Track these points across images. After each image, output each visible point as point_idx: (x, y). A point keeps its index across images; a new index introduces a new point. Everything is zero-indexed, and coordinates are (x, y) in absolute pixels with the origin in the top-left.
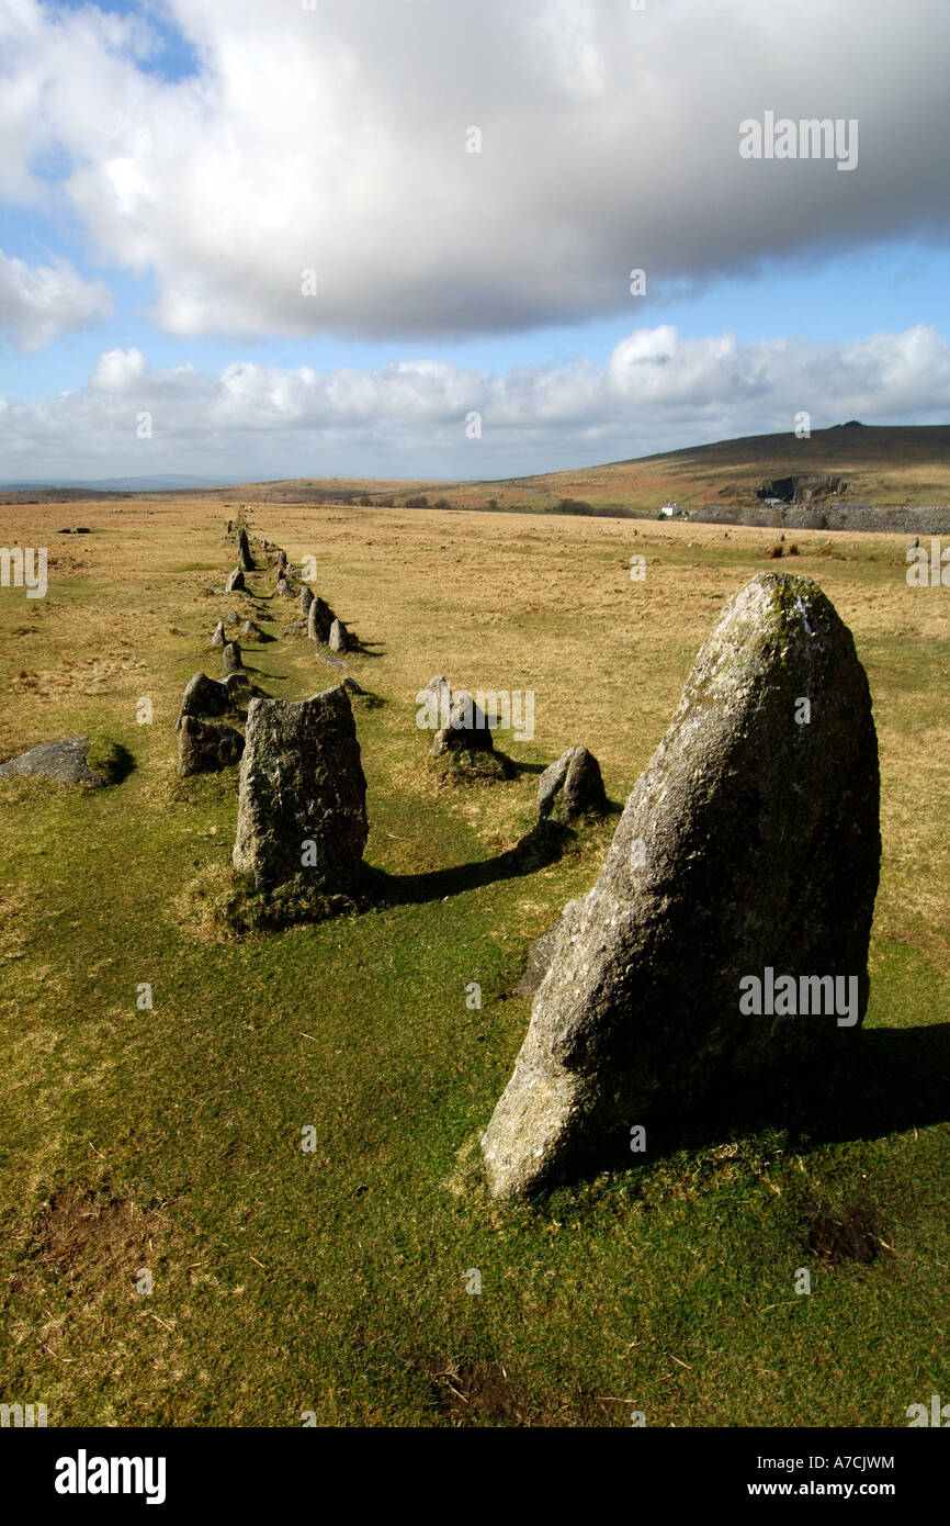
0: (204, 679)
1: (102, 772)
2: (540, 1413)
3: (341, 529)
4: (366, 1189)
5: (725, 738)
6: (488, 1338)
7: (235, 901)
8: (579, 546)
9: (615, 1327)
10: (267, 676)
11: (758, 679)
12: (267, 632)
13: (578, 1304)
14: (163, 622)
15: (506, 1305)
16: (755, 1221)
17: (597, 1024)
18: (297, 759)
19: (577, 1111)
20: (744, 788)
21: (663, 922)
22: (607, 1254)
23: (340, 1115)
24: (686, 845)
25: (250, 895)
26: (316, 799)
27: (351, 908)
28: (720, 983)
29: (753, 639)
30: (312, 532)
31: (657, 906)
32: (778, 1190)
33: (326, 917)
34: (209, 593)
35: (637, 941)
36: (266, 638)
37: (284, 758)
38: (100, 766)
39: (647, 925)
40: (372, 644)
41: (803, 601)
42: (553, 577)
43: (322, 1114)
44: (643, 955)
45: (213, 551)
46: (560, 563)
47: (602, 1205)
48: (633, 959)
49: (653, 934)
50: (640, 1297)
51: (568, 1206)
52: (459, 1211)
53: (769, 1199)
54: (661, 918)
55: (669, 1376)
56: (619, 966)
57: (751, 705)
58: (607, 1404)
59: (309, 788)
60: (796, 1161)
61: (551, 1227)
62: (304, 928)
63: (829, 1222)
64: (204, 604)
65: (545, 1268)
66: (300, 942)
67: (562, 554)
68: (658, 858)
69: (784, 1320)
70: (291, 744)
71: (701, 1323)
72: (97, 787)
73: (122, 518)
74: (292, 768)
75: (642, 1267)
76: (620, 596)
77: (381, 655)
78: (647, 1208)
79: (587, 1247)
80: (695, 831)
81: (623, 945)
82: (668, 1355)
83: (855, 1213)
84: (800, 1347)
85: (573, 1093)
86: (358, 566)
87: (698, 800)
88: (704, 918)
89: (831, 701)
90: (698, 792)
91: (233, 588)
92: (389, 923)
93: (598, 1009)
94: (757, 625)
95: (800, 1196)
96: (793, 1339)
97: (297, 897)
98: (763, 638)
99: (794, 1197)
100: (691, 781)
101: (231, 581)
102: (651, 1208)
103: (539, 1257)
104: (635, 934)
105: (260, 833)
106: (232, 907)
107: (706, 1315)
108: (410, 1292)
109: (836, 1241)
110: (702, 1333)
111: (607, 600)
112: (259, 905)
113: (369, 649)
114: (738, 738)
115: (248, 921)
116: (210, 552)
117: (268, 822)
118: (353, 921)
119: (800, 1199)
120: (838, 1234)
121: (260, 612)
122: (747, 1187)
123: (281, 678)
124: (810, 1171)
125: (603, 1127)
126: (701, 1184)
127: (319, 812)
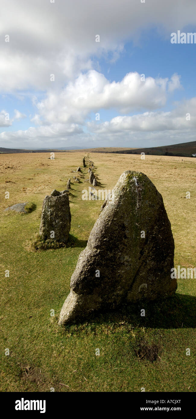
0: (55, 191)
1: (27, 210)
2: (44, 384)
3: (109, 158)
4: (32, 317)
5: (113, 210)
6: (40, 361)
7: (36, 242)
8: (166, 163)
9: (73, 365)
10: (76, 191)
11: (121, 196)
12: (81, 181)
13: (66, 357)
14: (59, 178)
15: (49, 353)
16: (124, 343)
17: (81, 281)
18: (54, 210)
19: (77, 304)
20: (120, 223)
21: (98, 256)
22: (80, 345)
23: (36, 297)
24: (103, 236)
25: (40, 241)
26: (58, 219)
27: (64, 246)
28: (118, 274)
29: (121, 187)
30: (103, 159)
31: (96, 251)
32: (134, 336)
33: (57, 248)
34: (72, 172)
35: (91, 260)
36: (80, 182)
37: (51, 209)
38: (27, 209)
39: (94, 256)
40: (104, 185)
41: (136, 178)
42: (155, 170)
43: (32, 296)
44: (93, 264)
45: (79, 163)
46: (159, 167)
47: (84, 331)
48: (90, 265)
49: (95, 259)
50: (83, 358)
51: (74, 330)
52: (50, 327)
53: (131, 337)
54: (97, 255)
55: (80, 381)
56: (87, 266)
57: (119, 202)
58: (61, 385)
59: (57, 216)
60: (143, 328)
61: (69, 335)
62: (51, 250)
63: (146, 347)
64: (71, 174)
65: (63, 346)
66: (49, 253)
67: (161, 165)
68: (96, 239)
69: (118, 373)
70: (53, 206)
71: (96, 369)
72: (25, 214)
73: (63, 156)
74: (53, 212)
75: (87, 350)
76: (171, 175)
77: (104, 187)
78: (95, 334)
79: (76, 342)
80: (106, 233)
81: (88, 261)
82: (83, 376)
83: (154, 346)
84: (119, 381)
85: (76, 299)
86: (110, 167)
87: (106, 225)
88: (111, 256)
89: (145, 203)
90: (106, 223)
91: (78, 171)
92: (72, 251)
93: (81, 277)
94: (122, 183)
95: (140, 338)
96: (118, 379)
97: (51, 243)
98: (123, 186)
99: (138, 339)
100: (105, 221)
101: (78, 169)
102: (96, 334)
103: (62, 342)
104: (91, 258)
105: (44, 226)
106: (36, 243)
107: (98, 367)
108: (27, 345)
109: (147, 353)
110: (95, 372)
111: (167, 176)
112: (42, 243)
113: (102, 186)
114: (116, 210)
115: (38, 247)
116: (78, 163)
117: (46, 224)
118: (64, 250)
119: (140, 339)
120: (148, 351)
121: (81, 177)
122: (125, 333)
123: (79, 191)
124: (146, 332)
125: (86, 310)
126: (113, 330)
127: (59, 223)
